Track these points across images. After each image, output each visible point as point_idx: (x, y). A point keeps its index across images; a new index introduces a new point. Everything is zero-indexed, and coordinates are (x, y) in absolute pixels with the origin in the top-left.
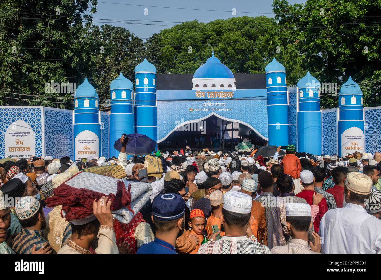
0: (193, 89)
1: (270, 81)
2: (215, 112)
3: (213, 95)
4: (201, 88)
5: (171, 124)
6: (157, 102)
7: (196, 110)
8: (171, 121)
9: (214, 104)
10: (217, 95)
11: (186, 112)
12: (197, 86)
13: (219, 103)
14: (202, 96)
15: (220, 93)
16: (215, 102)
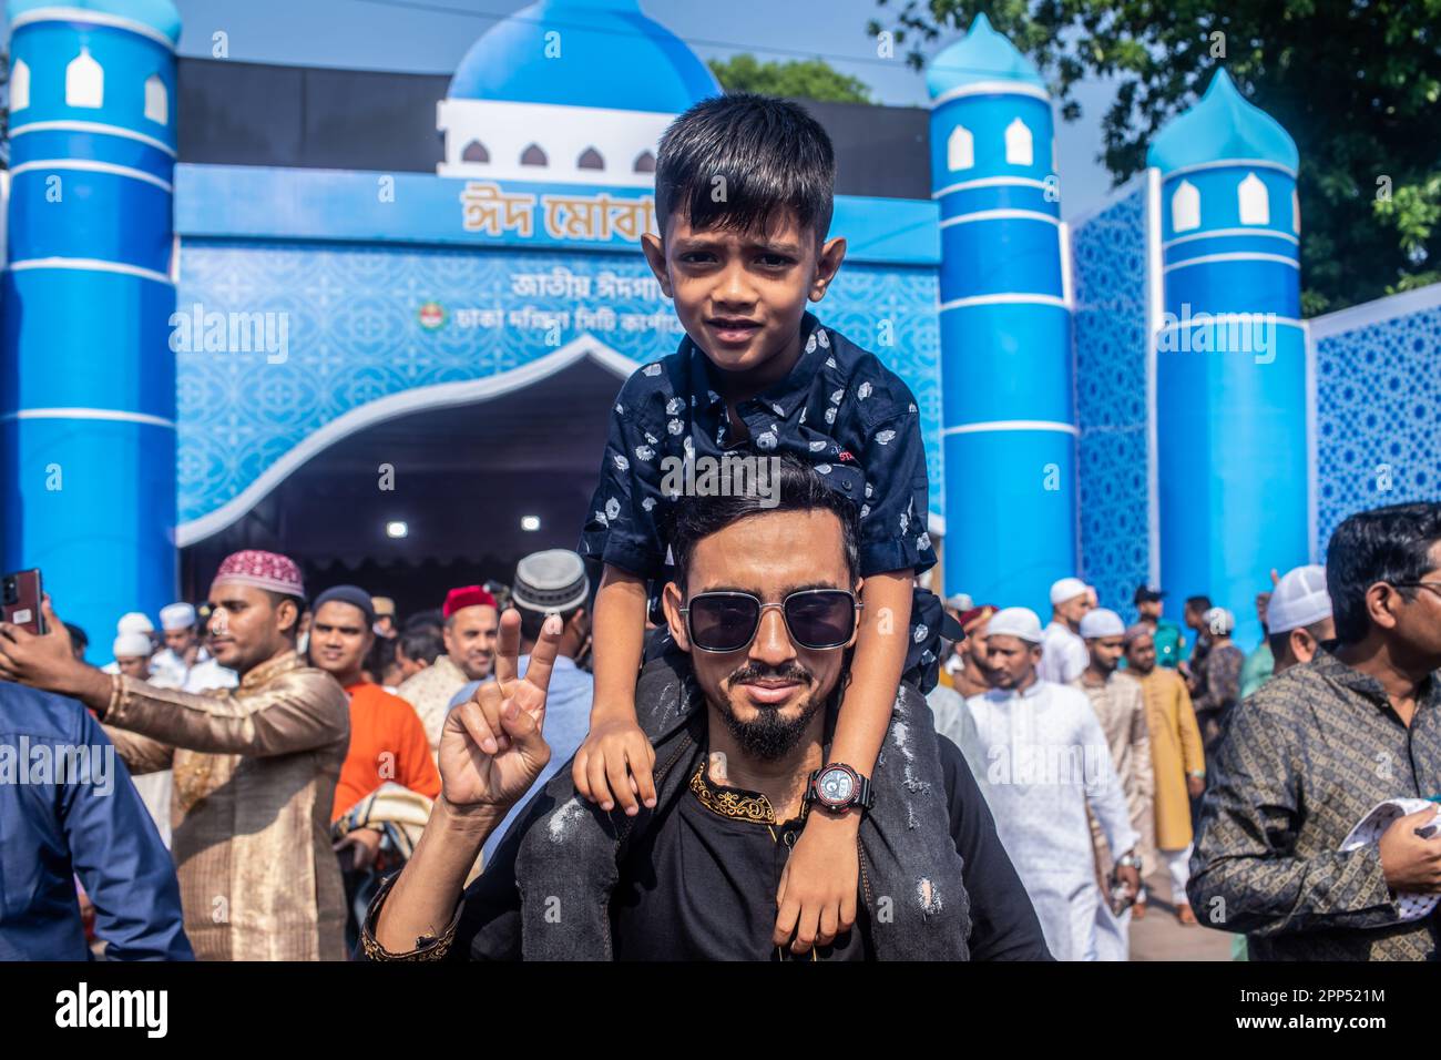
0: (444, 171)
1: (960, 150)
2: (597, 334)
3: (588, 223)
4: (505, 165)
5: (279, 410)
6: (178, 250)
7: (464, 319)
8: (286, 388)
9: (594, 284)
10: (611, 222)
11: (397, 326)
12: (476, 153)
13: (627, 274)
14: (511, 219)
15: (633, 207)
16: (597, 272)
